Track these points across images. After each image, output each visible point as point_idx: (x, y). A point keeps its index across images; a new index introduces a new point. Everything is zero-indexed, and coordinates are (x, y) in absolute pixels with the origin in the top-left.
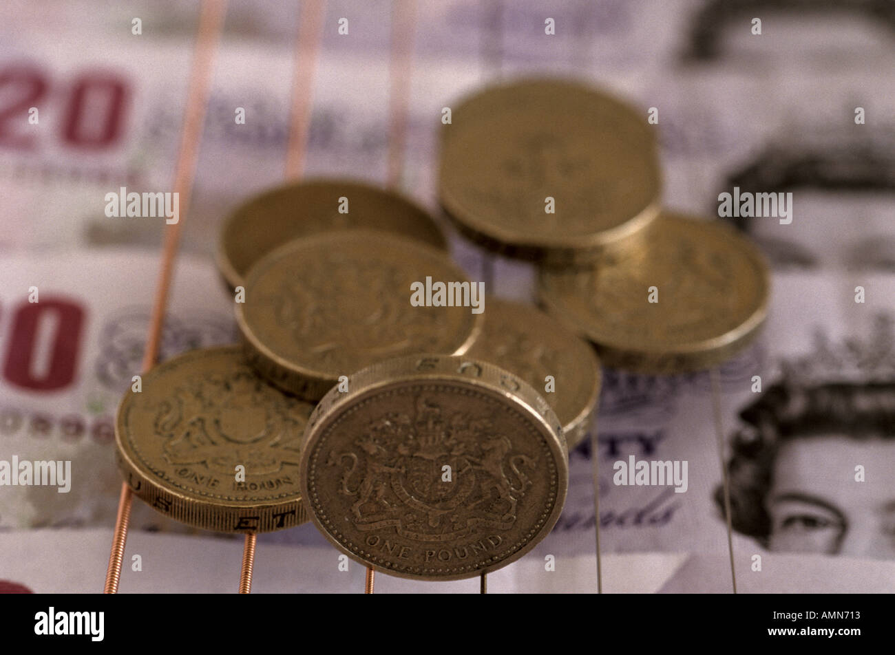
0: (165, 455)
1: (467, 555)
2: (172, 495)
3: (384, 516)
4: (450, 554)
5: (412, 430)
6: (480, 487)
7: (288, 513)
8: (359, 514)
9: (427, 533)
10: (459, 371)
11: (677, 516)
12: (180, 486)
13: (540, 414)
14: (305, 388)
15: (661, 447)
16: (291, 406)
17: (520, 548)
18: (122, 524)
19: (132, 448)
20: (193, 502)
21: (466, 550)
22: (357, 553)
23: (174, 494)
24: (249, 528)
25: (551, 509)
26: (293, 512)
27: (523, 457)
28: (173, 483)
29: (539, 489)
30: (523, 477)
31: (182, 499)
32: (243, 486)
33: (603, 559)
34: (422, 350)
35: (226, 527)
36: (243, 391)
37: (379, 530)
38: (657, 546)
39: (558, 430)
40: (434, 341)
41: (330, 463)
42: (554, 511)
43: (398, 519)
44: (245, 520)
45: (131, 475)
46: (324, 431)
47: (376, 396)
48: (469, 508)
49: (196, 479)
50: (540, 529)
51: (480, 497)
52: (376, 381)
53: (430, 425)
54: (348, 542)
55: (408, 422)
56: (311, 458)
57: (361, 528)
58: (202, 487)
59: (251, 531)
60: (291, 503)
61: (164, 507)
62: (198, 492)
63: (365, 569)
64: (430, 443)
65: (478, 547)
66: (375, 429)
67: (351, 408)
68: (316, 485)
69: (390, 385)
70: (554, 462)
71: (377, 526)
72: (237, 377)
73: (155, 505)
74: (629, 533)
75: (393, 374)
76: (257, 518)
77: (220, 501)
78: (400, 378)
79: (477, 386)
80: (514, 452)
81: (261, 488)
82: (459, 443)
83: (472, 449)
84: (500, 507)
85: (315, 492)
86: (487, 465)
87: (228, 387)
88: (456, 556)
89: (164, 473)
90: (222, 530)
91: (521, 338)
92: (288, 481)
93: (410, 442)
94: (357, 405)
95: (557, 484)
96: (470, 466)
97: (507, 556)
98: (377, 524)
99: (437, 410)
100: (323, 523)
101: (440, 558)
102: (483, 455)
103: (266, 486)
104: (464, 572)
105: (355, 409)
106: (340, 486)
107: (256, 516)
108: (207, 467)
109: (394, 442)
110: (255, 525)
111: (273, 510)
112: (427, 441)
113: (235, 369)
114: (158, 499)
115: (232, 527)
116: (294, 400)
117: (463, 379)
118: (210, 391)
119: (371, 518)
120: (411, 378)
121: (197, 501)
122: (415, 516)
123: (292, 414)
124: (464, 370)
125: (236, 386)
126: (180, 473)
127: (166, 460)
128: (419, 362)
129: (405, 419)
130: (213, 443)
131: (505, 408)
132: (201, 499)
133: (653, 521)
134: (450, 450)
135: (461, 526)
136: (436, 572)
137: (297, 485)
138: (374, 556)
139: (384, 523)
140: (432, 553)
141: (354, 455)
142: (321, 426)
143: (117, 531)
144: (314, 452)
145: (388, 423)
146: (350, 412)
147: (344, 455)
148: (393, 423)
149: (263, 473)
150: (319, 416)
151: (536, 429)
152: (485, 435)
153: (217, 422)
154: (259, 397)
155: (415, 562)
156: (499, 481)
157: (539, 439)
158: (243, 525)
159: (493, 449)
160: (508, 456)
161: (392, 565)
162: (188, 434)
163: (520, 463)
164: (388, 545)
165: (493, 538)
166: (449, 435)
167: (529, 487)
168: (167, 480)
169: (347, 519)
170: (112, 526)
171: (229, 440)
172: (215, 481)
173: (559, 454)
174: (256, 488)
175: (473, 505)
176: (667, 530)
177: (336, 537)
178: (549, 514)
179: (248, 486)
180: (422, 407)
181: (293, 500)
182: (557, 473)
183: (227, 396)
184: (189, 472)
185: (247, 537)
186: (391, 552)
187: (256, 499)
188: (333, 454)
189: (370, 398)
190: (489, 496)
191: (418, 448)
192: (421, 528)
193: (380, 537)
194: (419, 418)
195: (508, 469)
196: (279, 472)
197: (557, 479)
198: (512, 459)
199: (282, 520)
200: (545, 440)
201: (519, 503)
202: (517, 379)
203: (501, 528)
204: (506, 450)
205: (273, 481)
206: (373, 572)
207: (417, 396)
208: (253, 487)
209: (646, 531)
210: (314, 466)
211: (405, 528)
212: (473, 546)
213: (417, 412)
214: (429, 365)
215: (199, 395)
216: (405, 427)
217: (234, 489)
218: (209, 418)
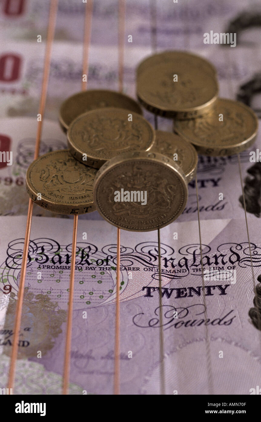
0: (44, 188)
1: (154, 222)
2: (48, 202)
3: (124, 210)
4: (148, 222)
5: (132, 178)
6: (157, 197)
7: (89, 207)
8: (115, 209)
9: (139, 215)
10: (147, 156)
11: (226, 206)
12: (51, 199)
13: (177, 169)
14: (93, 164)
15: (219, 183)
16: (88, 170)
17: (172, 218)
18: (30, 213)
19: (33, 186)
20: (55, 204)
21: (153, 220)
22: (115, 223)
23: (49, 201)
24: (76, 213)
25: (183, 204)
26: (91, 207)
27: (172, 186)
28: (48, 198)
29: (178, 197)
30: (172, 193)
31: (51, 203)
32: (73, 198)
33: (201, 222)
34: (135, 150)
35: (67, 212)
36: (70, 166)
37: (122, 215)
38: (219, 217)
39: (184, 176)
40: (138, 146)
41: (104, 191)
42: (184, 204)
43: (128, 210)
44: (74, 210)
45: (33, 195)
46: (101, 180)
47: (119, 166)
48: (154, 205)
49: (56, 196)
50: (179, 211)
51: (157, 201)
52: (119, 161)
53: (138, 176)
54: (112, 220)
55: (131, 175)
56: (97, 190)
57: (116, 214)
58: (58, 199)
59: (76, 214)
60: (90, 204)
61: (45, 206)
62: (57, 200)
63: (117, 228)
64: (139, 182)
65: (158, 219)
66: (119, 178)
67: (110, 171)
68: (99, 200)
69: (124, 162)
70: (183, 187)
71: (122, 213)
72: (68, 161)
73: (42, 206)
74: (210, 213)
75: (124, 158)
76: (78, 209)
77: (65, 203)
78: (127, 160)
79: (154, 161)
80: (168, 184)
81: (79, 199)
82: (148, 182)
83: (154, 184)
84: (165, 204)
85: (99, 202)
86: (159, 189)
87: (65, 164)
88: (150, 223)
89: (44, 195)
90: (66, 214)
91: (169, 145)
92: (89, 196)
93: (132, 182)
94: (112, 170)
95: (184, 195)
96: (153, 190)
97: (168, 222)
98: (122, 212)
99: (140, 170)
100: (103, 213)
101: (145, 224)
102: (158, 185)
103: (81, 198)
104: (153, 228)
105: (112, 171)
106: (108, 200)
107: (78, 208)
108: (59, 191)
109: (126, 183)
110: (78, 212)
111: (84, 206)
112: (137, 182)
113: (67, 158)
114: (43, 203)
115: (69, 213)
116: (89, 168)
117: (149, 159)
118: (59, 166)
119: (119, 211)
120: (131, 159)
121: (57, 204)
122: (135, 209)
123: (88, 173)
124: (149, 156)
125: (68, 164)
126: (50, 194)
127: (45, 189)
128: (133, 154)
129: (130, 174)
130: (61, 184)
131: (164, 168)
132: (58, 203)
133: (218, 209)
134: (146, 184)
135: (151, 212)
136: (143, 228)
137: (92, 197)
138: (121, 224)
139: (124, 212)
140: (141, 222)
141: (112, 188)
142: (100, 178)
143: (28, 215)
144: (98, 188)
145: (123, 176)
146: (110, 173)
147: (109, 188)
148: (126, 176)
149: (79, 194)
150: (99, 175)
151: (175, 175)
152: (158, 178)
153: (62, 176)
154: (77, 167)
155: (136, 226)
156: (164, 195)
157: (177, 179)
158: (73, 212)
159: (161, 183)
160: (166, 186)
161: (128, 227)
162: (52, 181)
163: (171, 188)
164: (126, 220)
165: (163, 215)
166: (145, 179)
167: (174, 196)
168: (46, 197)
169: (111, 211)
170: (27, 214)
171: (67, 182)
172: (63, 197)
173: (184, 184)
174: (77, 199)
175: (155, 204)
176: (222, 212)
177: (107, 218)
178: (182, 206)
179: (74, 198)
180: (135, 170)
181: (91, 203)
182: (184, 191)
183: (65, 167)
184: (53, 194)
185: (75, 216)
186: (127, 222)
187: (77, 202)
188: (105, 188)
189: (117, 167)
190: (161, 200)
191: (134, 184)
192: (137, 213)
193: (123, 217)
194: (135, 173)
195: (167, 191)
196: (85, 193)
197: (184, 193)
198: (168, 186)
199: (87, 210)
200: (179, 179)
201: (171, 202)
202: (168, 158)
203: (165, 211)
204: (165, 183)
205: (83, 196)
206: (120, 230)
207: (133, 166)
208: (76, 198)
209: (215, 212)
210: (98, 193)
211: (131, 213)
212: (156, 219)
213: (133, 172)
214: (137, 154)
215: (55, 167)
216: (129, 177)
217: (69, 199)
218: (59, 175)
